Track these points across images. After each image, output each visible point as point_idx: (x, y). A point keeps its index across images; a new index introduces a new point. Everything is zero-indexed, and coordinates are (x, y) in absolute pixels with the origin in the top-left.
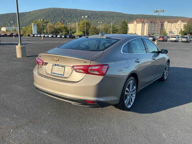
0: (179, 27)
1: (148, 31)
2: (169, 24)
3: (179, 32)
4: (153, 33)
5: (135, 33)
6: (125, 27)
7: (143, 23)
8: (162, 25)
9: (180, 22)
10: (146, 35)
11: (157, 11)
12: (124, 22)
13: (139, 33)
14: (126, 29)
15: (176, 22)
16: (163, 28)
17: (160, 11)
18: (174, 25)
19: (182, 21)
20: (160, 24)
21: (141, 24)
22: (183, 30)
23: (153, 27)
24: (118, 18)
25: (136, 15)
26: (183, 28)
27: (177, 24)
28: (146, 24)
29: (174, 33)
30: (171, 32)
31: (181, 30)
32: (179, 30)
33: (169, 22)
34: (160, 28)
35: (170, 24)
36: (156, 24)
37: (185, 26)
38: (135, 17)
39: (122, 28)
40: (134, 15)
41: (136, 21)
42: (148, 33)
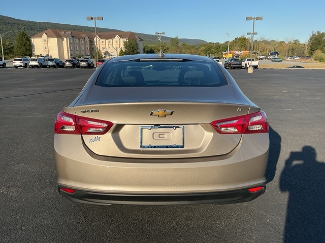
0: (118, 46)
1: (70, 51)
2: (101, 40)
3: (118, 54)
4: (79, 54)
5: (48, 55)
6: (26, 43)
7: (59, 37)
8: (92, 42)
9: (117, 38)
10: (68, 57)
11: (92, 18)
12: (24, 34)
13: (55, 55)
14: (28, 48)
15: (112, 37)
16: (93, 46)
17: (97, 19)
18: (109, 42)
19: (121, 36)
20: (87, 40)
21: (56, 39)
22: (124, 50)
23: (78, 45)
24: (5, 26)
25: (40, 23)
26: (124, 46)
27: (114, 40)
28: (65, 39)
29: (112, 56)
30: (107, 53)
31: (121, 50)
32: (119, 50)
33: (101, 37)
34: (88, 46)
35: (104, 40)
36: (81, 40)
37: (125, 44)
38: (38, 27)
39: (21, 45)
40: (35, 23)
41: (46, 34)
42: (71, 55)
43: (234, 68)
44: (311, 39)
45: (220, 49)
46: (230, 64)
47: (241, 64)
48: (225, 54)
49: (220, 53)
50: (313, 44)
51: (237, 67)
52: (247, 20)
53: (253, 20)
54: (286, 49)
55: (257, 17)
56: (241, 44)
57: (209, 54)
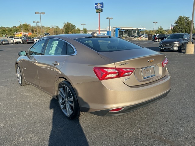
43: (29, 43)
44: (65, 26)
45: (12, 31)
46: (27, 41)
47: (34, 41)
48: (17, 34)
49: (12, 34)
50: (66, 29)
51: (31, 42)
52: (36, 14)
53: (39, 14)
54: (53, 31)
55: (42, 13)
56: (25, 28)
57: (4, 34)
